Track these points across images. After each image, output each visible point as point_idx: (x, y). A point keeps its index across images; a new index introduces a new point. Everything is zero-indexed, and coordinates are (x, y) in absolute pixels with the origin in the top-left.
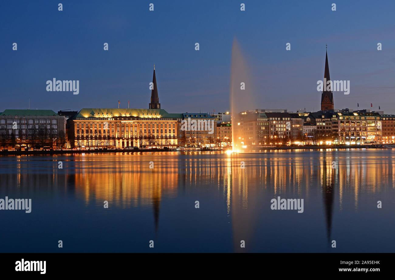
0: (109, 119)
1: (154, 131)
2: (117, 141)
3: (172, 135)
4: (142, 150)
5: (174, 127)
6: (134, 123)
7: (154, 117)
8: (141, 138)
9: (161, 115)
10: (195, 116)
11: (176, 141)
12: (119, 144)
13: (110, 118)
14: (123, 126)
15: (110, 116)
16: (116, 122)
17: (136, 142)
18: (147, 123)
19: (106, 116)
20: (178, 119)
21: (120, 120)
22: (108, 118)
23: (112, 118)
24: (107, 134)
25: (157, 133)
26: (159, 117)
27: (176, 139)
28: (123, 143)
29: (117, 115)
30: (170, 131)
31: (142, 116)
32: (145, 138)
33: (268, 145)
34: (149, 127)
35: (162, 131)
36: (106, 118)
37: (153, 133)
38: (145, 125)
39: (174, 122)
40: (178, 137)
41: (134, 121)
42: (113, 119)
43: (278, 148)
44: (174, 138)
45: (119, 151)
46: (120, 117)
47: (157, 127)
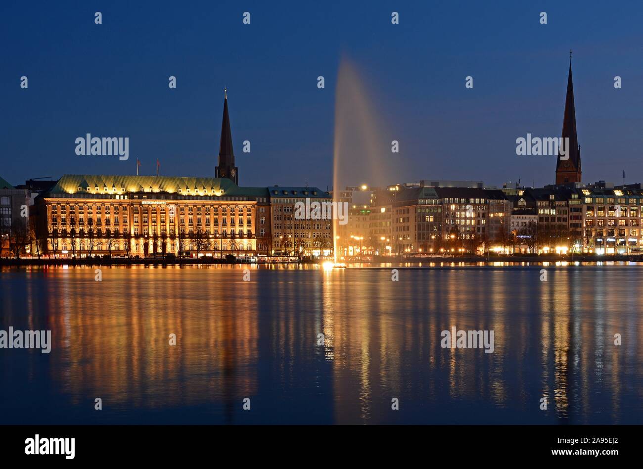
0: (117, 197)
1: (208, 221)
2: (133, 241)
3: (245, 230)
4: (184, 259)
5: (250, 215)
6: (168, 205)
7: (210, 193)
8: (182, 236)
9: (223, 191)
10: (293, 192)
11: (253, 244)
12: (137, 248)
13: (120, 195)
14: (146, 211)
15: (120, 191)
16: (132, 204)
17: (173, 245)
18: (195, 205)
19: (111, 191)
20: (257, 199)
21: (139, 198)
22: (115, 195)
23: (124, 195)
24: (112, 228)
25: (215, 225)
26: (219, 193)
27: (254, 238)
28: (146, 246)
29: (133, 189)
30: (241, 221)
31: (184, 192)
32: (191, 236)
33: (437, 252)
34: (198, 214)
35: (224, 221)
36: (111, 195)
37: (207, 225)
38: (191, 210)
39: (249, 204)
40: (257, 235)
41: (169, 201)
42: (126, 197)
43: (457, 258)
44: (249, 236)
45: (137, 261)
46: (141, 194)
47: (215, 214)
